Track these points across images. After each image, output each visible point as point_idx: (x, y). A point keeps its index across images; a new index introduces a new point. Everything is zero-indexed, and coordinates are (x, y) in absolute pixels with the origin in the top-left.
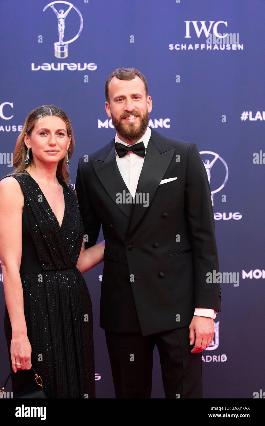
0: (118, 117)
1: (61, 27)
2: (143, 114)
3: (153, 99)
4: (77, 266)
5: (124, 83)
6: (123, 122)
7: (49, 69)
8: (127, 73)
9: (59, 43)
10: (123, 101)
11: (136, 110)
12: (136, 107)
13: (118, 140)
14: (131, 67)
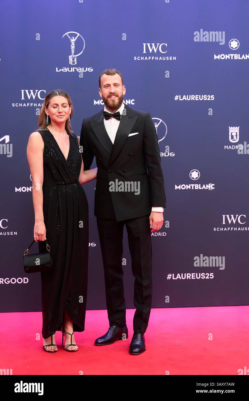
0: (106, 97)
1: (73, 47)
2: (120, 95)
3: (126, 87)
4: (79, 180)
5: (109, 77)
6: (109, 99)
7: (66, 71)
8: (111, 71)
9: (71, 56)
10: (109, 87)
11: (116, 92)
12: (116, 91)
13: (105, 110)
14: (113, 69)
